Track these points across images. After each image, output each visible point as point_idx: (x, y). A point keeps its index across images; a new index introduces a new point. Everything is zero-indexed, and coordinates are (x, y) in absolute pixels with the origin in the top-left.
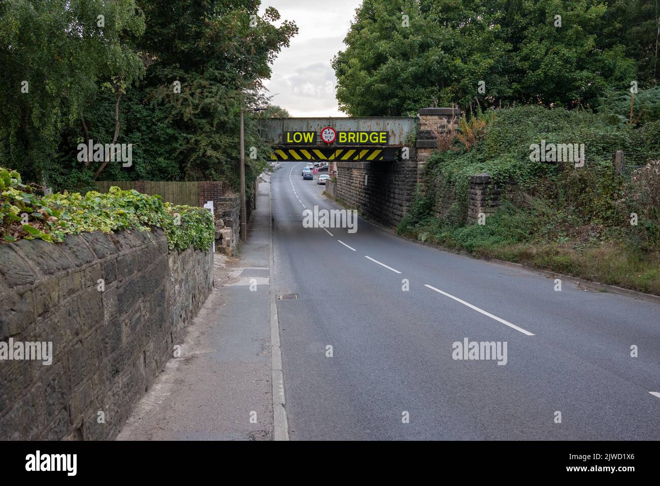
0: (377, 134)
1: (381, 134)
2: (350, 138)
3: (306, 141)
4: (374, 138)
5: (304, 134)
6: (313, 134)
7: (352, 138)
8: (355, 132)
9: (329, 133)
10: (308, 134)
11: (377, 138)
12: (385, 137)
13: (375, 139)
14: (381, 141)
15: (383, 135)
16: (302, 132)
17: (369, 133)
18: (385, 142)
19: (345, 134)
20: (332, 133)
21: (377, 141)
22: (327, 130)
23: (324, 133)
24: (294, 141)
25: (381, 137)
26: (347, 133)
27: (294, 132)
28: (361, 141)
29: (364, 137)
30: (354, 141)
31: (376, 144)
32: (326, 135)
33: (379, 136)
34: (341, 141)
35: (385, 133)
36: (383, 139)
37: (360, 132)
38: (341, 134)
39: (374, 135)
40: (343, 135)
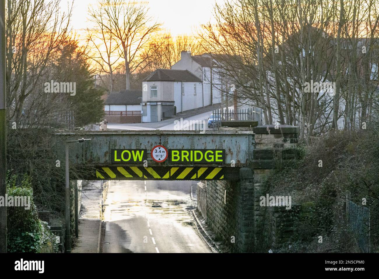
0: (212, 152)
1: (217, 152)
2: (183, 156)
3: (135, 160)
4: (210, 156)
5: (133, 152)
6: (143, 152)
7: (185, 156)
8: (189, 151)
9: (160, 152)
10: (138, 152)
11: (213, 156)
12: (221, 156)
13: (211, 158)
14: (217, 160)
15: (219, 154)
16: (130, 150)
17: (204, 151)
18: (221, 160)
19: (178, 152)
20: (163, 152)
21: (212, 160)
22: (157, 148)
23: (154, 151)
24: (122, 160)
25: (217, 156)
26: (180, 151)
27: (122, 150)
28: (196, 160)
29: (199, 156)
30: (188, 160)
31: (212, 163)
32: (157, 154)
33: (214, 154)
34: (173, 160)
35: (221, 152)
36: (219, 158)
37: (194, 150)
38: (173, 152)
39: (209, 154)
40: (175, 153)
